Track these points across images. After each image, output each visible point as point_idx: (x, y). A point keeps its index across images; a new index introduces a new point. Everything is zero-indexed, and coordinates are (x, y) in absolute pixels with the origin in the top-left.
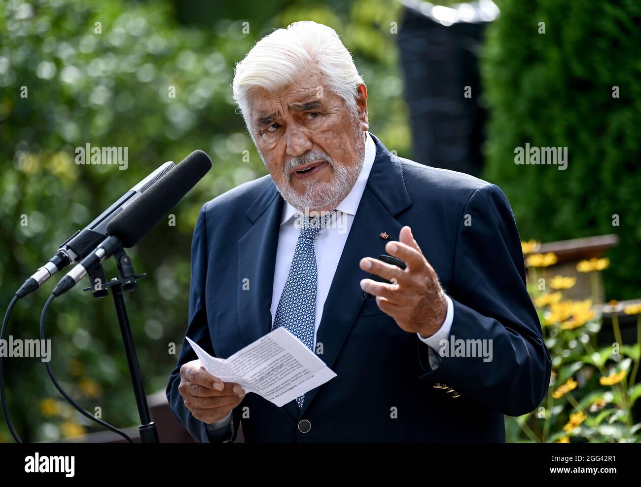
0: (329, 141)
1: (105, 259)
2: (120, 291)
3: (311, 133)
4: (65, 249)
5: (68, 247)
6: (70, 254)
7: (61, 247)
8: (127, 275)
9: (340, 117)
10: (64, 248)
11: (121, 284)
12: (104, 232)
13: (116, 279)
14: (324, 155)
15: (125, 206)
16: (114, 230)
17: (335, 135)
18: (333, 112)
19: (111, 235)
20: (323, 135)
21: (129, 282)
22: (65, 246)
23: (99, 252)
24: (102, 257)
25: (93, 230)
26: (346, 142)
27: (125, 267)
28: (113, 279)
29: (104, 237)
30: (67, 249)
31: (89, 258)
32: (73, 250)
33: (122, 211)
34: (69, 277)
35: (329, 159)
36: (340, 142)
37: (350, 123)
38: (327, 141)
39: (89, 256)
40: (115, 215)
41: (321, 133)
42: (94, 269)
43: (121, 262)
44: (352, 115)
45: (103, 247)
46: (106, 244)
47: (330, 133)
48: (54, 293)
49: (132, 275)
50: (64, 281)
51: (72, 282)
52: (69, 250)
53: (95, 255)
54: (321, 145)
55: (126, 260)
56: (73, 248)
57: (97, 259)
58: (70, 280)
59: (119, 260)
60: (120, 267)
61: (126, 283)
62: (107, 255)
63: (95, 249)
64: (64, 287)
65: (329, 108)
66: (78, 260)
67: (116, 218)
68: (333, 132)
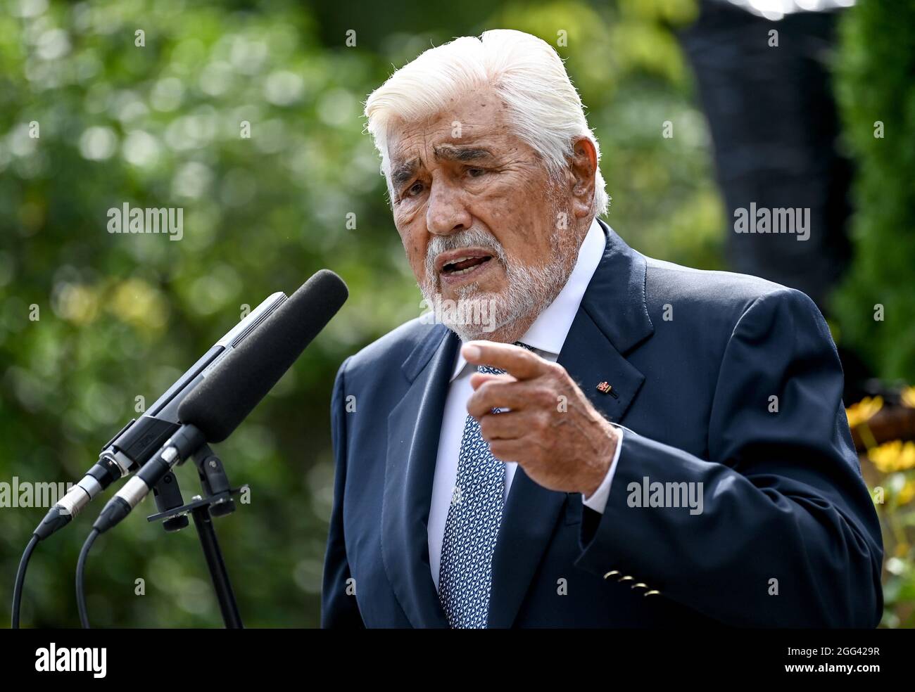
0: (498, 215)
1: (179, 464)
2: (208, 517)
3: (470, 199)
4: (112, 453)
5: (116, 449)
6: (121, 461)
7: (105, 449)
8: (217, 489)
9: (525, 179)
10: (110, 450)
11: (209, 505)
12: (175, 419)
13: (199, 497)
14: (490, 239)
15: (206, 373)
16: (190, 414)
17: (512, 206)
18: (513, 168)
19: (186, 423)
20: (489, 204)
21: (221, 500)
22: (111, 448)
23: (168, 453)
24: (173, 462)
25: (157, 417)
26: (532, 223)
27: (212, 476)
28: (194, 498)
29: (176, 428)
30: (115, 453)
31: (152, 466)
32: (124, 452)
33: (203, 382)
34: (120, 499)
35: (498, 248)
36: (519, 220)
37: (545, 196)
38: (494, 214)
39: (151, 461)
40: (191, 389)
41: (487, 200)
42: (161, 482)
43: (207, 469)
44: (552, 184)
45: (173, 445)
46: (178, 439)
47: (503, 201)
48: (97, 528)
49: (226, 488)
50: (113, 506)
51: (125, 508)
52: (119, 453)
53: (160, 459)
54: (486, 220)
55: (213, 464)
56: (125, 450)
57: (165, 466)
58: (121, 505)
59: (202, 465)
60: (204, 477)
61: (217, 503)
62: (181, 457)
63: (161, 449)
64: (111, 518)
65: (507, 161)
66: (134, 469)
67: (192, 394)
68: (508, 200)
